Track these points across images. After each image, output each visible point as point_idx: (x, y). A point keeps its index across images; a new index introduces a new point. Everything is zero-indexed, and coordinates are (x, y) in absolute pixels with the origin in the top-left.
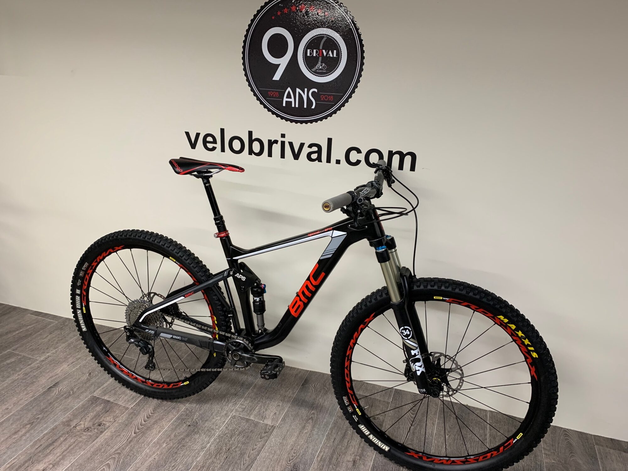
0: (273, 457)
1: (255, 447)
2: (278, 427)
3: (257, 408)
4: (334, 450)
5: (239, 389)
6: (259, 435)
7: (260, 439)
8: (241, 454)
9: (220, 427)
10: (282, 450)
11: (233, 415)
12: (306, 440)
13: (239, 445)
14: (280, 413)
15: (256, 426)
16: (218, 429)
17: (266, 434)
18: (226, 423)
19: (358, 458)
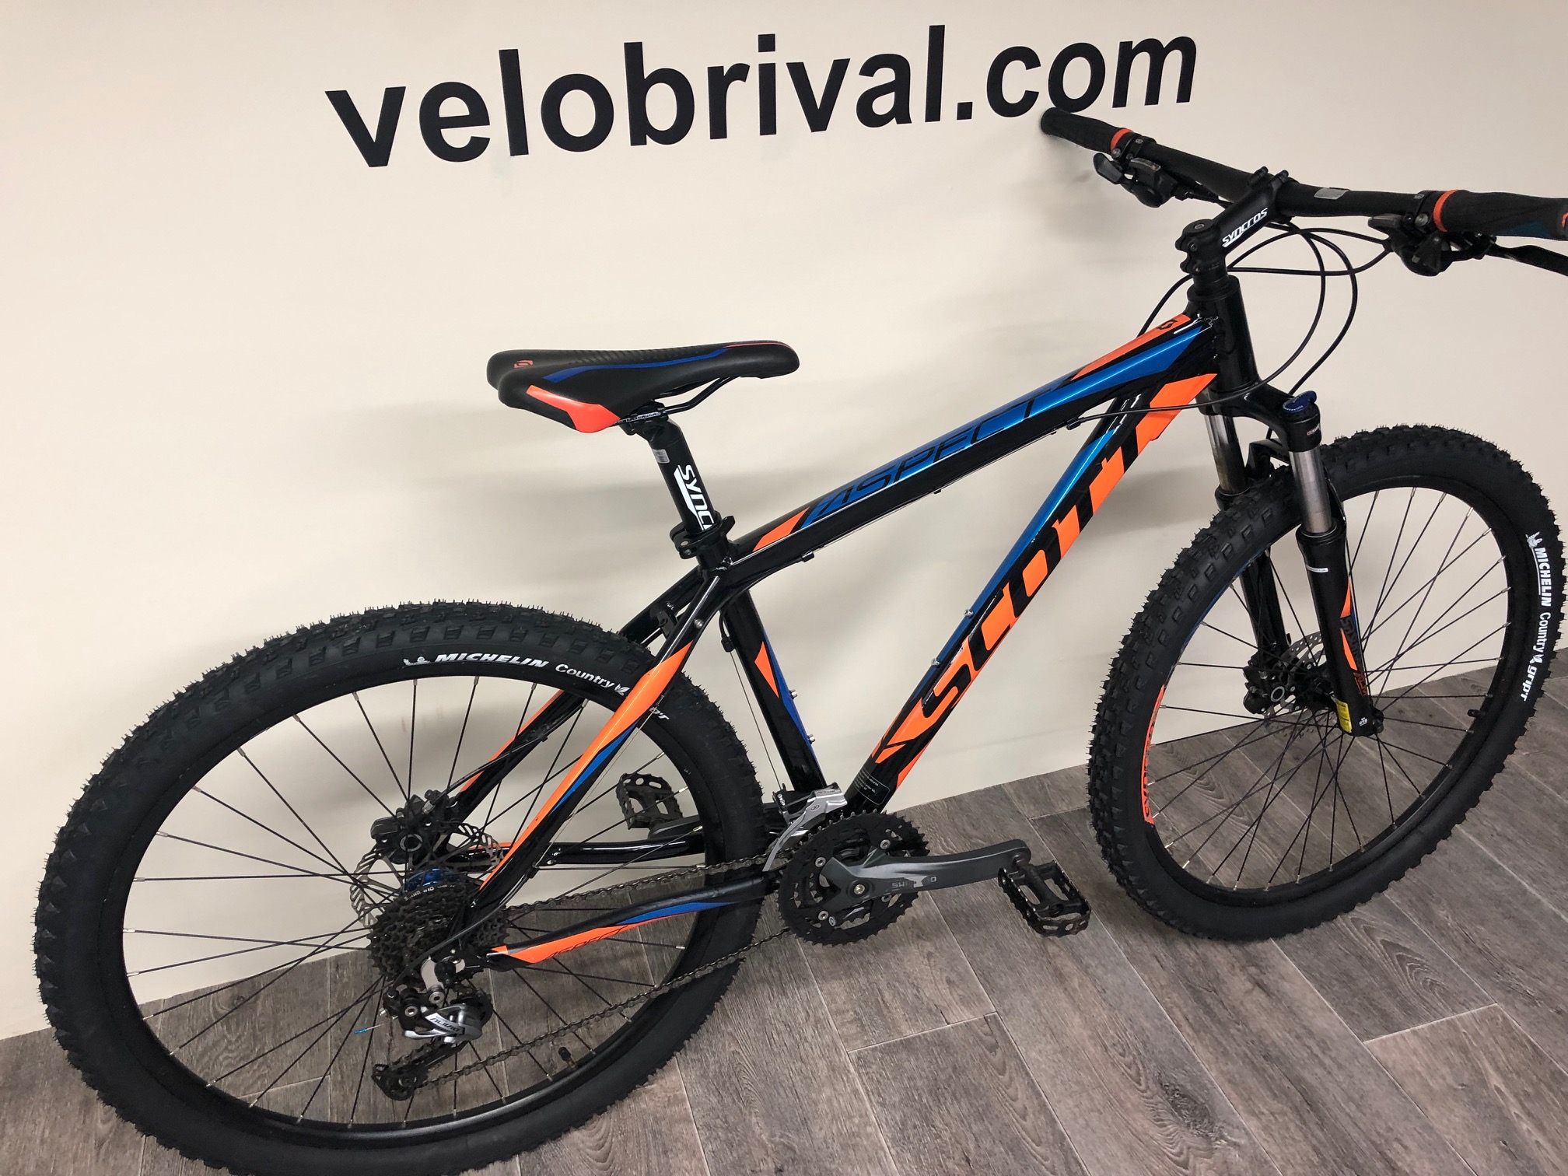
0: (1092, 1100)
1: (1018, 1105)
2: (1002, 1012)
3: (887, 996)
4: (1190, 986)
5: (776, 974)
6: (985, 1065)
7: (1002, 1072)
8: (1012, 1150)
9: (864, 1116)
10: (1089, 1068)
11: (853, 1057)
12: (1108, 1006)
13: (975, 1128)
14: (959, 974)
15: (947, 1048)
16: (868, 1123)
17: (998, 1050)
18: (861, 1090)
19: (1253, 970)
